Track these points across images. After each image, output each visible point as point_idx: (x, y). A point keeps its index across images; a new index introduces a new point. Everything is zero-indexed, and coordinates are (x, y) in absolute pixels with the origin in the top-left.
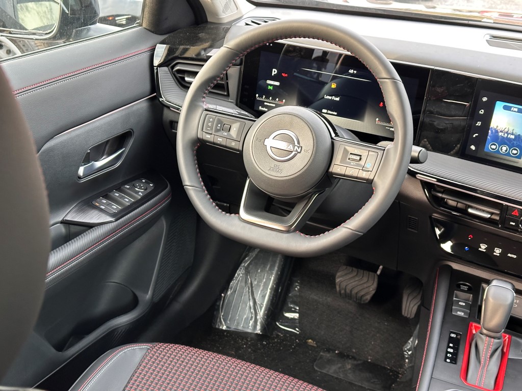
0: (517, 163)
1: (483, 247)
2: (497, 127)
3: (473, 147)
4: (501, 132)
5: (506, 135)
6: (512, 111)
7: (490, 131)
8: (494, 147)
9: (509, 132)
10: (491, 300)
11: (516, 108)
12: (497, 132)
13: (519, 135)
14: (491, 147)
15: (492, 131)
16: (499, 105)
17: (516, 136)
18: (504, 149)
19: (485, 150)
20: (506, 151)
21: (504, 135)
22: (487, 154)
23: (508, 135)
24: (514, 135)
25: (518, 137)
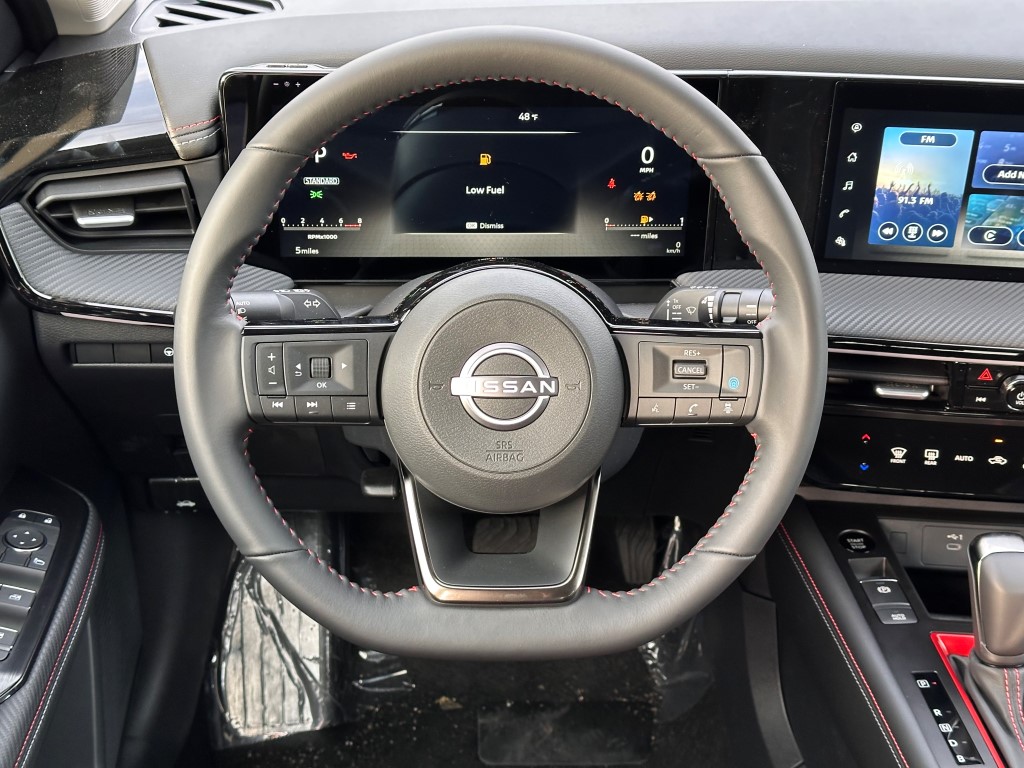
0: (945, 256)
1: (899, 455)
2: (892, 185)
3: (841, 241)
4: (903, 194)
5: (914, 199)
6: (924, 144)
7: (876, 198)
8: (888, 231)
9: (920, 192)
10: (999, 589)
11: (931, 135)
12: (892, 196)
13: (944, 195)
14: (883, 232)
15: (881, 197)
16: (892, 136)
17: (936, 199)
18: (913, 231)
19: (871, 241)
20: (918, 235)
21: (910, 200)
22: (876, 250)
23: (918, 200)
24: (933, 197)
25: (942, 200)
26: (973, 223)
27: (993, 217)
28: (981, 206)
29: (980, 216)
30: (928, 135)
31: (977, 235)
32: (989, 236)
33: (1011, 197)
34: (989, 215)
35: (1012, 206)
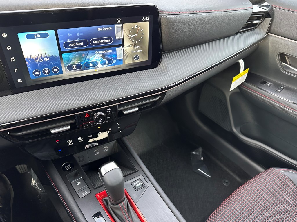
6: (36, 38)
7: (26, 62)
8: (37, 73)
11: (38, 34)
12: (33, 60)
15: (28, 61)
16: (22, 37)
18: (46, 71)
19: (32, 78)
20: (49, 72)
22: (35, 81)
24: (49, 57)
25: (52, 58)
26: (67, 64)
27: (73, 61)
28: (67, 58)
29: (68, 61)
30: (36, 34)
31: (70, 68)
32: (74, 67)
33: (76, 52)
34: (71, 60)
35: (78, 55)
